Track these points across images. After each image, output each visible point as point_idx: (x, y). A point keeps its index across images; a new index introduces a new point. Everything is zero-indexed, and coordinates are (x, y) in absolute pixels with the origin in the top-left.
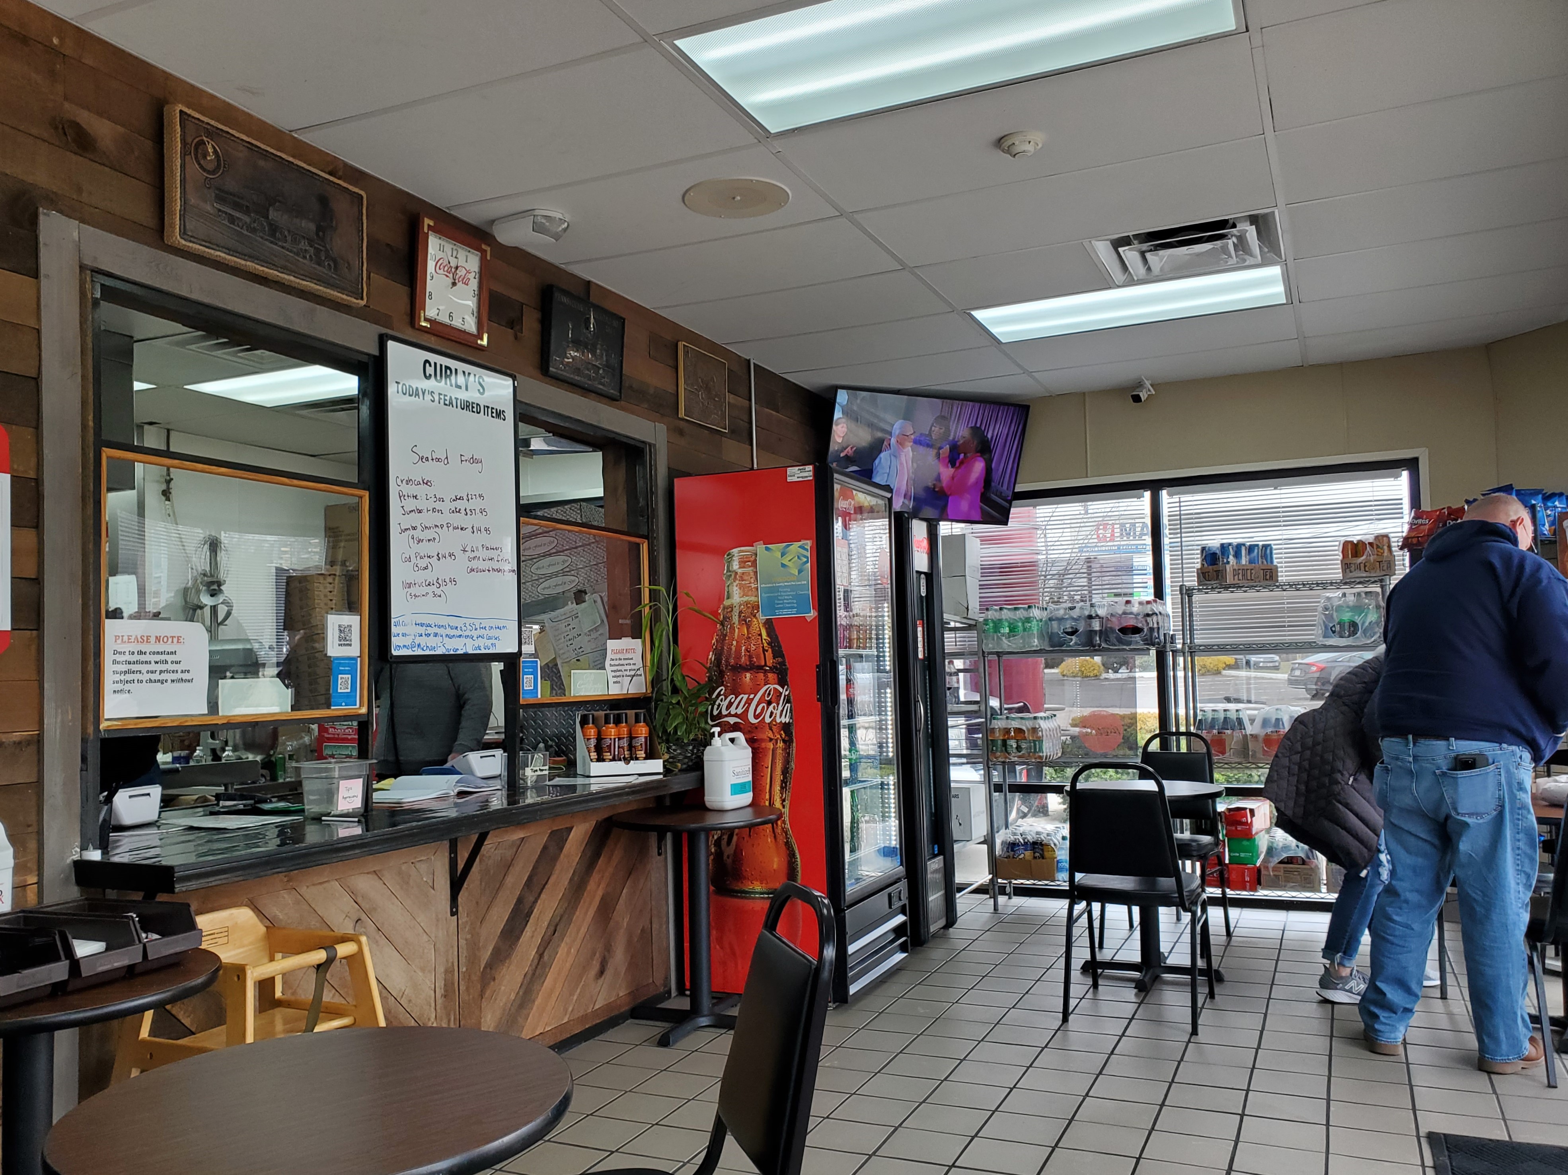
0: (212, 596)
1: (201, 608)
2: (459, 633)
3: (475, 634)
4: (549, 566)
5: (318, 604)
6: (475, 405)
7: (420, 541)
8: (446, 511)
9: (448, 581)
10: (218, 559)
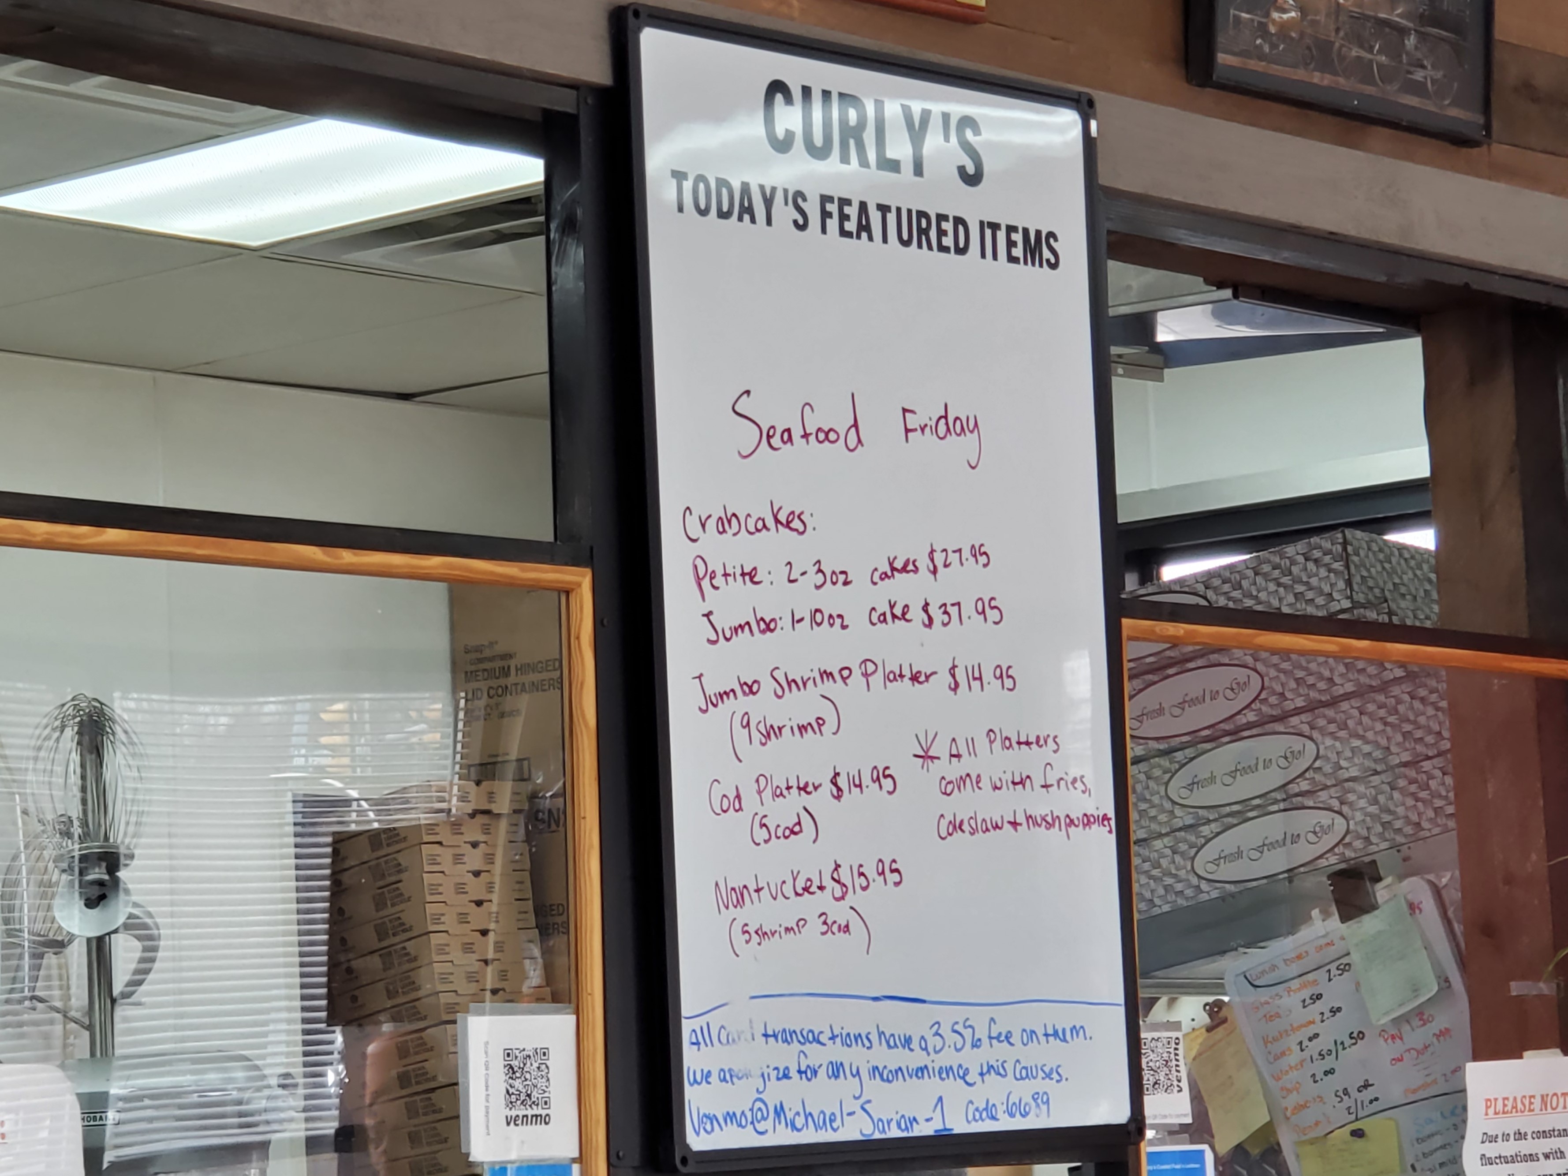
0: (91, 903)
1: (59, 945)
2: (917, 1059)
3: (973, 1060)
4: (1233, 774)
5: (437, 920)
6: (948, 226)
7: (772, 732)
8: (857, 618)
9: (870, 871)
10: (108, 775)
